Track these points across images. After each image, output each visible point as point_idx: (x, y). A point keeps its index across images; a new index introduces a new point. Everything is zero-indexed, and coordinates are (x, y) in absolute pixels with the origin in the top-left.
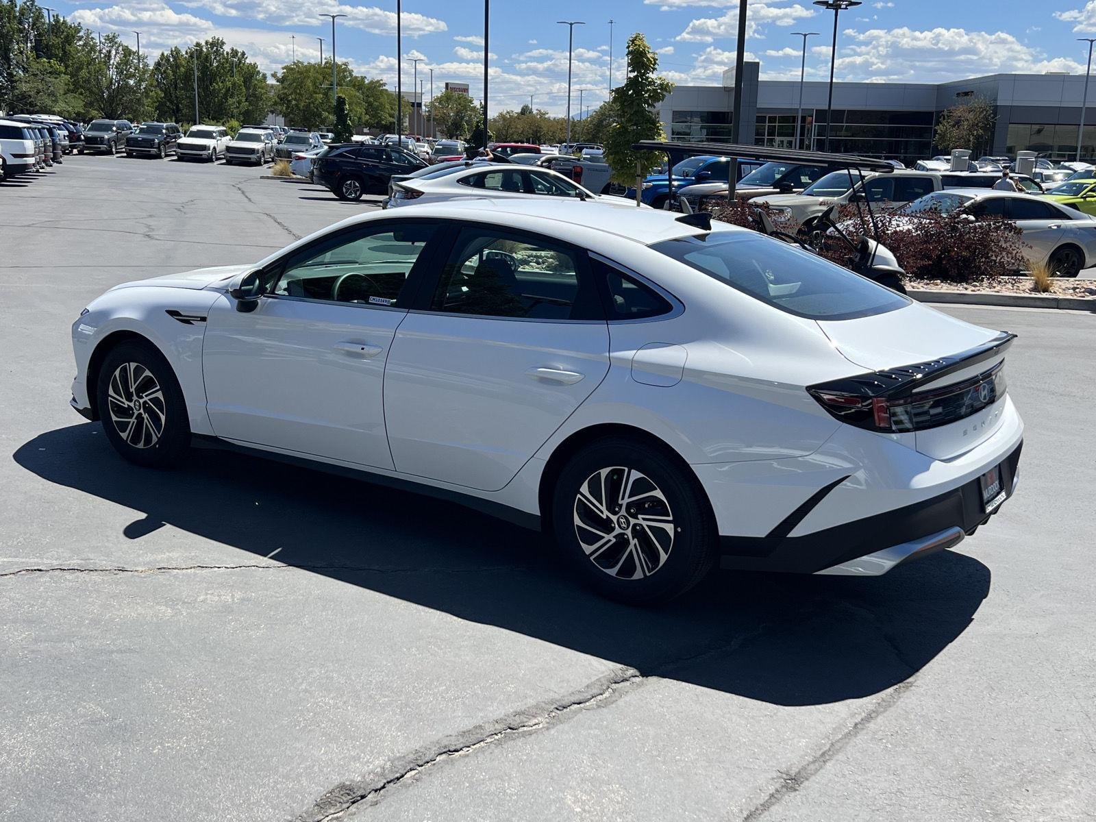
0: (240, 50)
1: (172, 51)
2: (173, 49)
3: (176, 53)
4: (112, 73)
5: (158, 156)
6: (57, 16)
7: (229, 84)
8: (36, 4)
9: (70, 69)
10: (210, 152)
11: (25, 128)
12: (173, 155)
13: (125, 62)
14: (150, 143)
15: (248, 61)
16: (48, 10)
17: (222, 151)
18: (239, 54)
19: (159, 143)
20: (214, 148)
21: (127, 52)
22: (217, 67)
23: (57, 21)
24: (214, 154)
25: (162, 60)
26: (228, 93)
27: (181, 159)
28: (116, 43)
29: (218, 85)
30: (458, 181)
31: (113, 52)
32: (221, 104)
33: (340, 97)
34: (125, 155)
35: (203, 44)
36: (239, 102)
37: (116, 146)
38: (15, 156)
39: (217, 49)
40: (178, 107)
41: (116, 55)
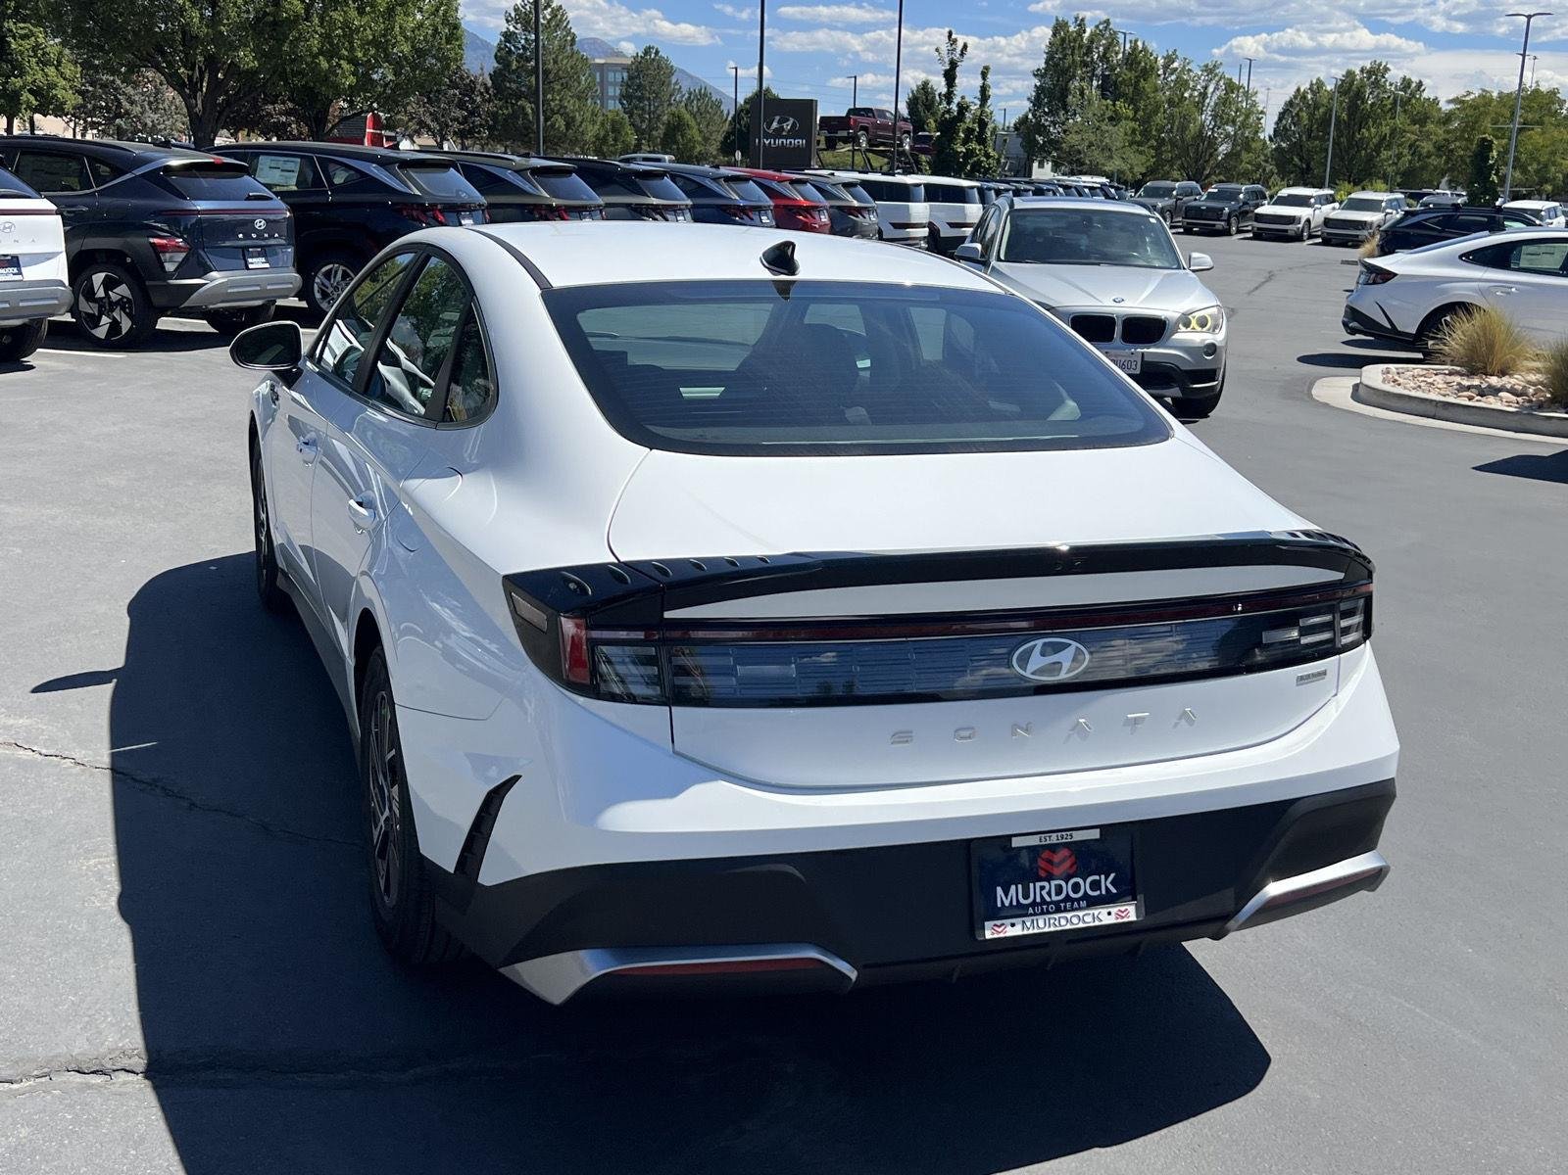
0: (1415, 79)
1: (1312, 84)
2: (1314, 82)
3: (1317, 87)
4: (1206, 118)
5: (1226, 233)
6: (1136, 41)
7: (1386, 130)
8: (1111, 27)
9: (1141, 113)
10: (1300, 226)
11: (972, 188)
12: (1248, 231)
13: (1224, 102)
14: (1217, 214)
15: (1425, 95)
16: (1125, 34)
17: (1318, 226)
18: (1414, 85)
19: (1229, 215)
20: (1308, 221)
21: (1231, 87)
22: (1373, 104)
23: (1134, 48)
24: (1306, 230)
25: (1295, 97)
26: (1384, 142)
27: (1259, 236)
28: (1216, 75)
29: (1370, 133)
30: (1461, 257)
31: (1211, 89)
32: (1370, 159)
33: (1484, 139)
34: (1182, 230)
35: (1357, 72)
36: (1399, 156)
37: (1172, 218)
38: (953, 225)
39: (1376, 79)
40: (1308, 165)
41: (1214, 91)
